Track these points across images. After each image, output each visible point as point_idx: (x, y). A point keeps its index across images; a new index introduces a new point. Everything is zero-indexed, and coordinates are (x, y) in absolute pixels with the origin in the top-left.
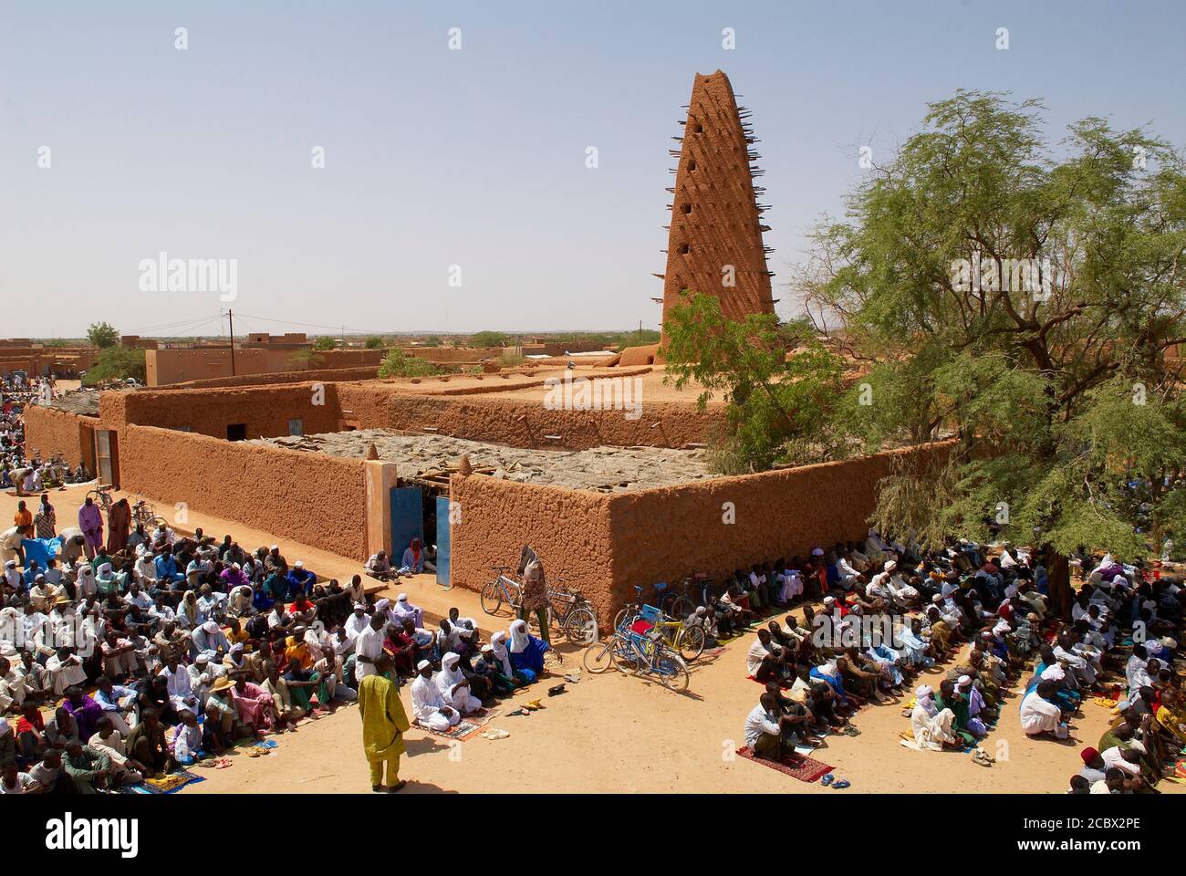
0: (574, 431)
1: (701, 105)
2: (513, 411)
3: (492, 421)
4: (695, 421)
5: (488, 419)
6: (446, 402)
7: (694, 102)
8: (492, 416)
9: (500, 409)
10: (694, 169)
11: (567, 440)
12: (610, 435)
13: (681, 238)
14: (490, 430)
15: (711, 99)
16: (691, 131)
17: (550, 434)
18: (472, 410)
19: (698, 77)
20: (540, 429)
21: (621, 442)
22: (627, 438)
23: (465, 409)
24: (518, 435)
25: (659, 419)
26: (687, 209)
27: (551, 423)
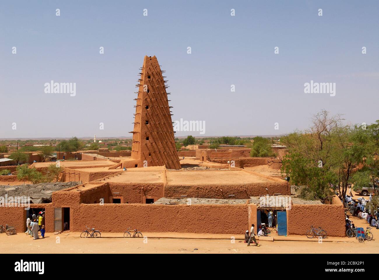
0: (239, 193)
1: (150, 69)
2: (217, 188)
3: (209, 192)
4: (277, 187)
5: (207, 191)
6: (189, 186)
7: (147, 67)
8: (209, 190)
9: (212, 188)
10: (149, 92)
11: (236, 196)
12: (251, 193)
13: (146, 119)
14: (208, 195)
15: (153, 66)
16: (147, 77)
17: (230, 195)
18: (201, 189)
19: (147, 58)
20: (227, 193)
21: (254, 195)
22: (256, 194)
23: (198, 188)
24: (218, 196)
25: (266, 187)
26: (147, 107)
27: (231, 191)
